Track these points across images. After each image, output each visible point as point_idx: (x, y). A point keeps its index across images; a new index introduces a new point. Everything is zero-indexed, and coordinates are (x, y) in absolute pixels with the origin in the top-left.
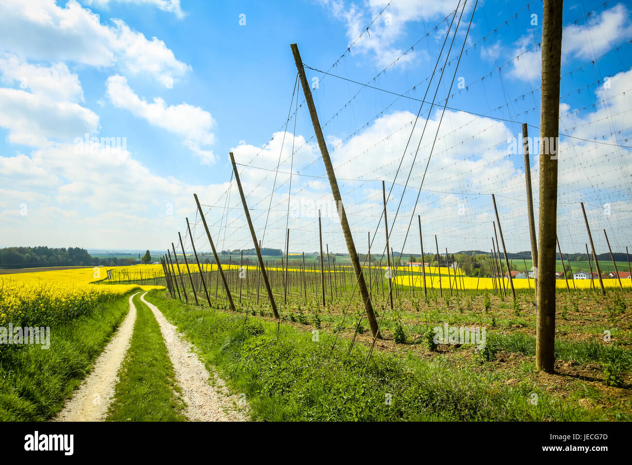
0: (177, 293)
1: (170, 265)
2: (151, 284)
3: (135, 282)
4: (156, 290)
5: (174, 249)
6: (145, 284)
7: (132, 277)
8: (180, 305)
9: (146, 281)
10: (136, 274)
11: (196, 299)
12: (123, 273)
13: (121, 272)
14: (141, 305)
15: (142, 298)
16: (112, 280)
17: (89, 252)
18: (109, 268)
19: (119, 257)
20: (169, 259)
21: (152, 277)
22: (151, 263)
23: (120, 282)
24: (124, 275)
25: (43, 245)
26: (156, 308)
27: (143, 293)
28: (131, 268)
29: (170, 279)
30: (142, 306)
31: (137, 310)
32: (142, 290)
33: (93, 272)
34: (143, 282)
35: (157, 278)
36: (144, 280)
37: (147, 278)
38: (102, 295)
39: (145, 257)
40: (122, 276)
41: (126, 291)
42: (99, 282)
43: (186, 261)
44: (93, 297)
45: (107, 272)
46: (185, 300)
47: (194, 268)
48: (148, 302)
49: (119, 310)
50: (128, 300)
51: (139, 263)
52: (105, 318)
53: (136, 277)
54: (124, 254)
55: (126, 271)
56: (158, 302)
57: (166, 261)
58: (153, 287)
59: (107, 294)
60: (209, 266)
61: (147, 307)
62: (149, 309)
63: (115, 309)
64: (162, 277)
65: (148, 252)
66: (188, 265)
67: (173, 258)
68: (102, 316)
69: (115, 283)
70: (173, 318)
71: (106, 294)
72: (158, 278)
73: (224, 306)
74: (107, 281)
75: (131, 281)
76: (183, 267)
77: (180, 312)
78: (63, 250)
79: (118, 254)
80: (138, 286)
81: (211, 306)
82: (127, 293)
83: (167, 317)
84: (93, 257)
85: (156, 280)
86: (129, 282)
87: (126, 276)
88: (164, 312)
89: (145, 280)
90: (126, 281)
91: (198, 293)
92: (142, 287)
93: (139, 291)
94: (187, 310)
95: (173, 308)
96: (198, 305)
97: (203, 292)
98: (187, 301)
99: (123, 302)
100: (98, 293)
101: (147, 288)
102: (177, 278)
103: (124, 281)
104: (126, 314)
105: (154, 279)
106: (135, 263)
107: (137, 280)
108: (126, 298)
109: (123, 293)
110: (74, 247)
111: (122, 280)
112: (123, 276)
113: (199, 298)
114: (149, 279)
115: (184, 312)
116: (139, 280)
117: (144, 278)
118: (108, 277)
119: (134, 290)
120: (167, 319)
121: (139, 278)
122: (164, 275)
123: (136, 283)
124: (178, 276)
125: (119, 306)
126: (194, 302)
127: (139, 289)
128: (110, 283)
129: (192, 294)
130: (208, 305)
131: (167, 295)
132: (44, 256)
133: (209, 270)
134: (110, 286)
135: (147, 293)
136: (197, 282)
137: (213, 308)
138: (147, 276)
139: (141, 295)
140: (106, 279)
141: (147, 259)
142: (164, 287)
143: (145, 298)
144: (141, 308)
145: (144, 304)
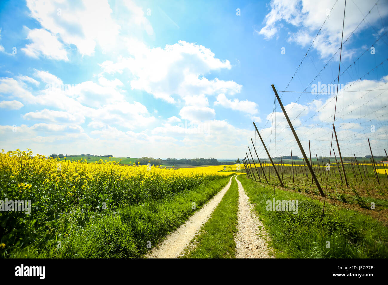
0: (250, 176)
1: (247, 164)
2: (240, 172)
4: (242, 175)
7: (233, 169)
8: (251, 183)
9: (238, 171)
14: (234, 181)
15: (236, 178)
17: (217, 160)
18: (224, 166)
19: (228, 162)
22: (240, 164)
24: (230, 168)
25: (202, 158)
28: (232, 166)
29: (247, 170)
32: (237, 174)
35: (242, 170)
42: (221, 171)
43: (254, 162)
46: (254, 179)
47: (258, 165)
48: (238, 180)
49: (220, 184)
51: (235, 163)
54: (230, 160)
56: (241, 180)
57: (245, 162)
60: (264, 164)
62: (237, 184)
64: (244, 169)
65: (238, 159)
66: (255, 164)
67: (248, 161)
69: (226, 171)
70: (248, 191)
73: (276, 184)
74: (224, 171)
76: (252, 165)
77: (251, 188)
78: (209, 159)
79: (227, 160)
80: (235, 173)
81: (268, 183)
82: (230, 175)
83: (245, 189)
84: (219, 162)
86: (232, 171)
88: (243, 186)
91: (261, 176)
94: (255, 186)
95: (247, 184)
96: (261, 182)
97: (263, 176)
98: (256, 180)
101: (239, 174)
103: (229, 171)
106: (233, 164)
108: (229, 178)
109: (228, 176)
110: (212, 158)
113: (261, 178)
115: (253, 188)
116: (235, 170)
118: (224, 169)
119: (233, 174)
120: (244, 190)
124: (250, 169)
126: (259, 180)
129: (258, 176)
130: (266, 182)
131: (247, 177)
132: (203, 162)
133: (265, 166)
134: (225, 173)
135: (238, 176)
136: (259, 171)
137: (270, 184)
139: (236, 176)
141: (238, 162)
142: (246, 173)
143: (237, 178)
145: (236, 181)
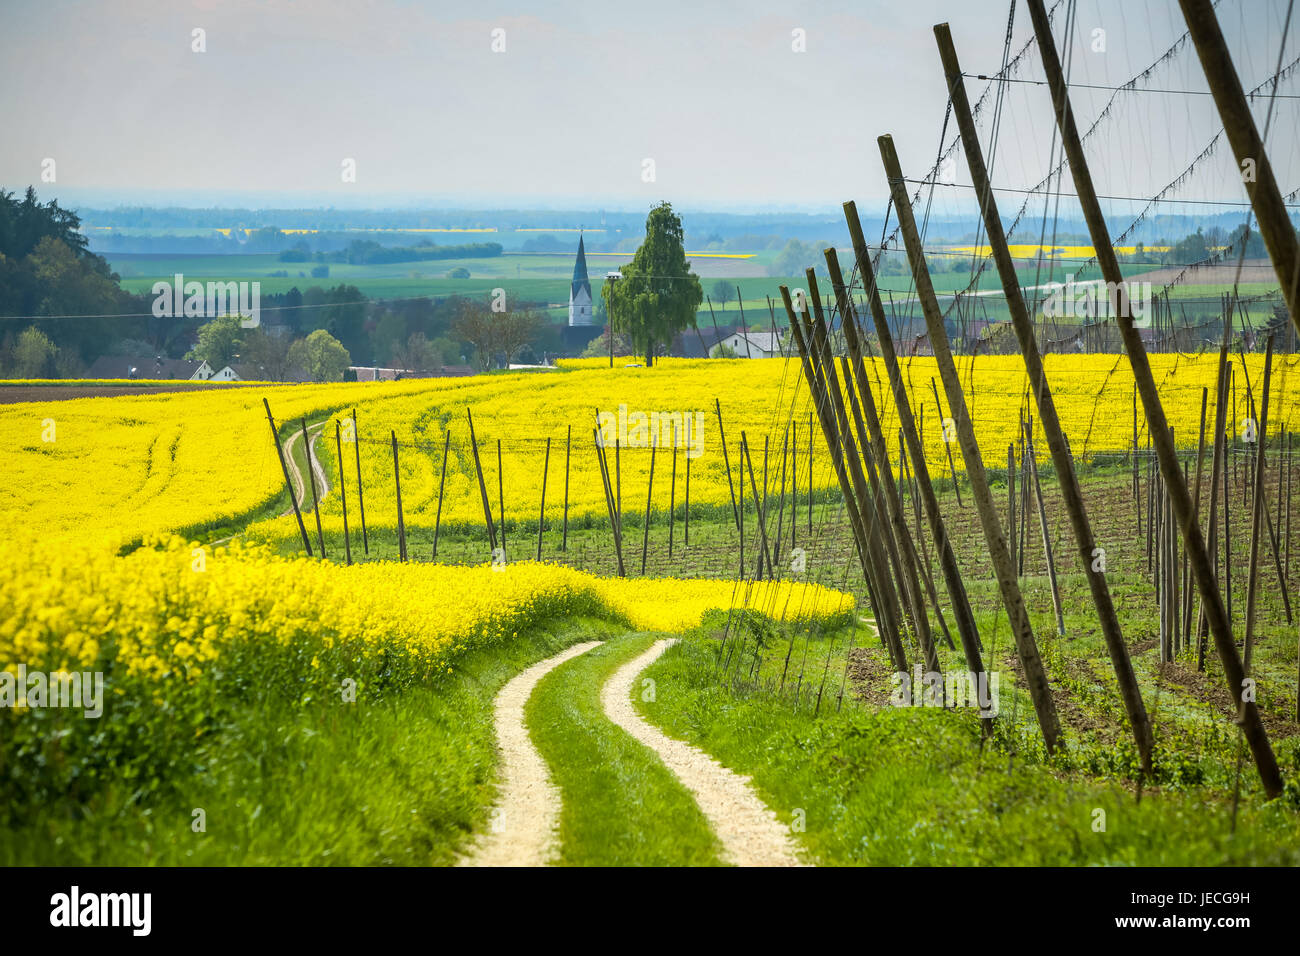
1: (876, 367)
2: (713, 569)
3: (552, 539)
4: (759, 628)
5: (899, 196)
6: (647, 565)
7: (522, 487)
9: (658, 534)
10: (557, 461)
11: (1139, 719)
12: (428, 448)
13: (405, 436)
14: (598, 759)
15: (616, 699)
16: (333, 523)
17: (96, 237)
18: (293, 399)
20: (859, 298)
21: (712, 492)
22: (699, 348)
23: (401, 541)
24: (444, 472)
26: (739, 785)
27: (628, 656)
28: (503, 399)
29: (883, 519)
30: (616, 764)
31: (568, 796)
32: (619, 620)
33: (143, 435)
34: (632, 539)
35: (764, 506)
36: (633, 521)
37: (663, 504)
38: (256, 646)
39: (636, 287)
40: (422, 482)
41: (465, 632)
44: (182, 649)
45: (279, 435)
48: (675, 732)
49: (403, 777)
50: (488, 709)
51: (573, 341)
52: (289, 830)
53: (555, 495)
55: (459, 429)
56: (757, 730)
57: (831, 319)
58: (723, 595)
59: (300, 635)
61: (661, 774)
62: (675, 793)
63: (366, 770)
64: (812, 499)
65: (664, 223)
67: (898, 292)
68: (270, 812)
69: (357, 545)
71: (284, 636)
72: (780, 502)
74: (284, 525)
75: (509, 528)
80: (579, 580)
82: (471, 643)
85: (751, 523)
86: (495, 534)
87: (458, 481)
89: (651, 519)
90: (461, 532)
91: (1152, 651)
92: (615, 592)
93: (586, 626)
95: (882, 781)
98: (1052, 736)
99: (442, 723)
100: (223, 622)
101: (669, 605)
102: (946, 502)
103: (441, 532)
104: (466, 827)
105: (737, 512)
106: (537, 343)
107: (566, 528)
108: (469, 691)
109: (434, 647)
111: (426, 521)
112: (431, 482)
113: (1161, 705)
114: (688, 514)
116: (587, 523)
117: (633, 499)
118: (289, 487)
119: (539, 624)
121: (589, 499)
122: (825, 476)
123: (562, 554)
124: (952, 485)
125: (401, 749)
126: (1120, 744)
127: (583, 608)
128: (313, 544)
134: (317, 573)
135: (660, 648)
138: (662, 487)
139: (605, 666)
140: (270, 507)
141: (662, 297)
142: (832, 601)
143: (646, 696)
144: (603, 784)
145: (634, 752)
